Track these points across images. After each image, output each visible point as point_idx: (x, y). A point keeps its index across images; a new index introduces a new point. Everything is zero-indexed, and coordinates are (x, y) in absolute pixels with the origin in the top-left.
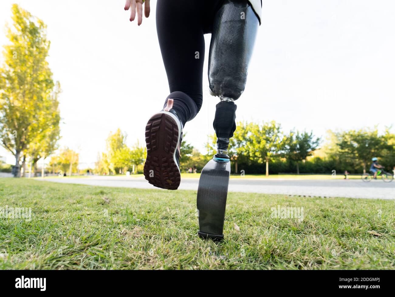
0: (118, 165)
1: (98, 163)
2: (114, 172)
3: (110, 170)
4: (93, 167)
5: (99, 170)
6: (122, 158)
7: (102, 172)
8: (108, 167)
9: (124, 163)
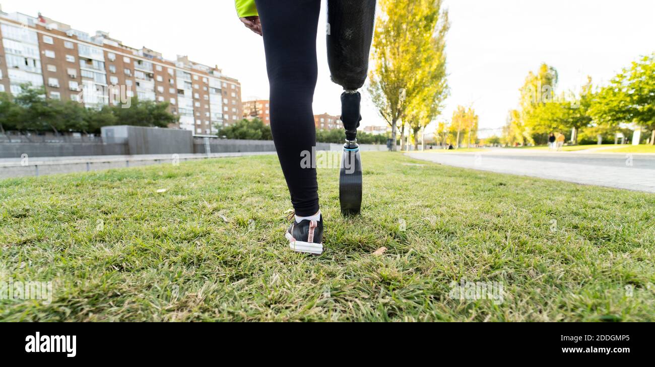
0: (539, 129)
1: (508, 127)
2: (531, 141)
3: (525, 139)
4: (499, 135)
5: (508, 139)
6: (546, 117)
7: (513, 143)
8: (521, 134)
9: (550, 127)
